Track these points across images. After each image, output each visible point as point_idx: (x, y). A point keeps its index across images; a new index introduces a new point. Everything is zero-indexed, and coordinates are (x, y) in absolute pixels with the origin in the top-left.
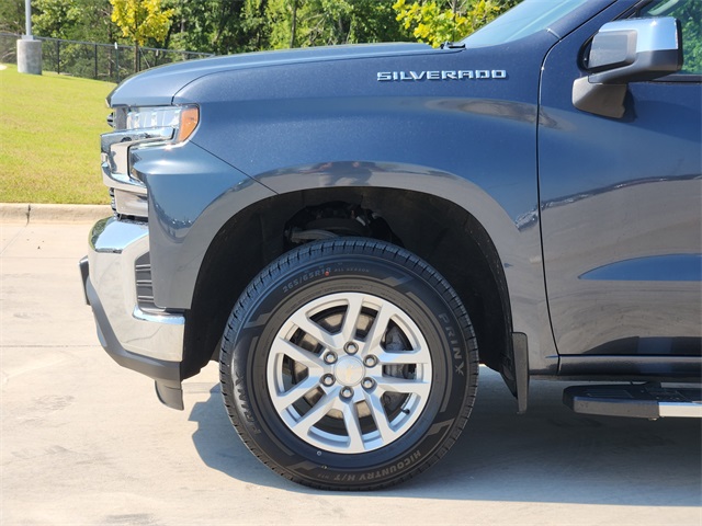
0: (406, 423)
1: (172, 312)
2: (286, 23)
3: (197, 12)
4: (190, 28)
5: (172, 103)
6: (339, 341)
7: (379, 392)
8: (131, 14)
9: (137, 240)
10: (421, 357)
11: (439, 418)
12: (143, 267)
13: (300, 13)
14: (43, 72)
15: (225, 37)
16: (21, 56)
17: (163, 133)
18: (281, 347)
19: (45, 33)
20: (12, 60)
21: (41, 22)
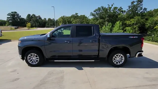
1: (21, 55)
6: (33, 57)
7: (36, 60)
18: (28, 57)
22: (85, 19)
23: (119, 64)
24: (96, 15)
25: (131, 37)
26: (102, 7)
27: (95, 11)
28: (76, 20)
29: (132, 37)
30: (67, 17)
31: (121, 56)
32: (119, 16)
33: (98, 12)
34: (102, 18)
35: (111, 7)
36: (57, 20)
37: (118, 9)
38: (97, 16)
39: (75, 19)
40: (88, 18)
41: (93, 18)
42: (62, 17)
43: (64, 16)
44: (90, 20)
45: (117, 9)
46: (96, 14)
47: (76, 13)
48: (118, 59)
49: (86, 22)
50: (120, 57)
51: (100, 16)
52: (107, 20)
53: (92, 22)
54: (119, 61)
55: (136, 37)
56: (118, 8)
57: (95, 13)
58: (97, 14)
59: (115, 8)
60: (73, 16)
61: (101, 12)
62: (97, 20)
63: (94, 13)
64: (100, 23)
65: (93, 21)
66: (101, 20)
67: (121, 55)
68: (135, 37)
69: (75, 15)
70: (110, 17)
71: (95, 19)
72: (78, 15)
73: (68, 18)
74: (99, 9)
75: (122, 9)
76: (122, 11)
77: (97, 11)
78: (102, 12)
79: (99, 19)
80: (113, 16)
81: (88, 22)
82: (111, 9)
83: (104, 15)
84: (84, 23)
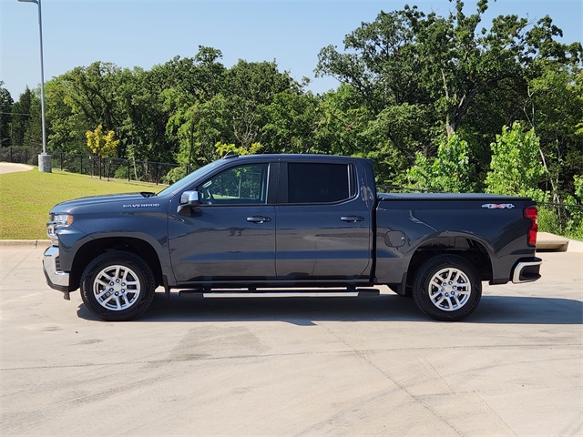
0: (134, 301)
1: (66, 272)
2: (188, 140)
3: (140, 134)
4: (136, 142)
5: (66, 214)
6: (114, 279)
7: (126, 293)
8: (97, 142)
9: (56, 252)
10: (137, 283)
11: (142, 299)
12: (58, 260)
13: (195, 135)
14: (53, 170)
15: (157, 146)
16: (40, 163)
17: (64, 222)
18: (97, 281)
19: (57, 144)
20: (36, 163)
21: (55, 139)
22: (280, 101)
23: (451, 308)
24: (367, 71)
25: (488, 205)
26: (411, 15)
27: (352, 42)
28: (207, 104)
29: (493, 206)
30: (126, 78)
31: (457, 277)
32: (537, 85)
33: (379, 50)
34: (408, 92)
35: (478, 20)
36: (27, 97)
37: (528, 28)
38: (374, 78)
39: (192, 92)
40: (306, 89)
41: (342, 90)
42: (78, 71)
43: (97, 65)
44: (316, 104)
45: (523, 32)
46: (366, 58)
47: (205, 51)
48: (448, 289)
49: (284, 121)
50: (455, 283)
51: (397, 76)
52: (452, 108)
53: (332, 124)
54: (452, 299)
55: (508, 205)
56: (524, 22)
57: (359, 53)
58: (374, 63)
59: (508, 24)
60: (177, 73)
61: (402, 44)
62: (377, 106)
63: (352, 51)
64: (394, 134)
65: (339, 114)
66: (401, 108)
67: (460, 273)
68: (502, 206)
69: (196, 64)
70: (471, 86)
71: (361, 102)
72: (216, 61)
73: (129, 86)
74: (387, 24)
75: (556, 30)
76: (559, 51)
77: (375, 38)
78: (413, 49)
79: (392, 98)
80: (493, 83)
81: (304, 117)
82: (473, 28)
83: (425, 72)
84: (268, 126)
